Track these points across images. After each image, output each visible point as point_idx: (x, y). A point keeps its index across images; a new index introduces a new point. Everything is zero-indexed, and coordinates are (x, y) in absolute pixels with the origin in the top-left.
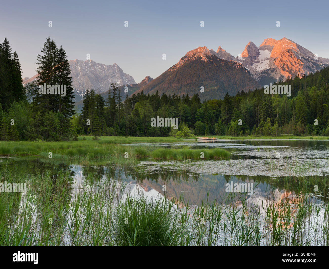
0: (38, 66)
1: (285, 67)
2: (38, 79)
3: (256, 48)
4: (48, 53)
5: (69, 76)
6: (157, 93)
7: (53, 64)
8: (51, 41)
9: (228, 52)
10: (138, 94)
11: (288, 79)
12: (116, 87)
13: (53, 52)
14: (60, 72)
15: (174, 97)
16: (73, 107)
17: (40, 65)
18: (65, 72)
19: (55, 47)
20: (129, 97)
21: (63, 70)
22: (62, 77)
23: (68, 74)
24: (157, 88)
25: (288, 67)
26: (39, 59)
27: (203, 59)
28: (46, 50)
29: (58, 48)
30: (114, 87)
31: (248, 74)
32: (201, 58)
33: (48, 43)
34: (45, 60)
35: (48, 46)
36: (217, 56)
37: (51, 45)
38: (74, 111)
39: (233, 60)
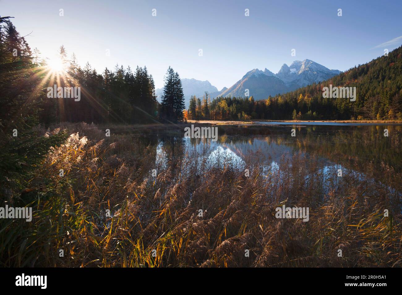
0: (164, 82)
1: (306, 77)
2: (164, 89)
3: (288, 67)
4: (169, 74)
5: (181, 88)
6: (230, 96)
7: (172, 81)
8: (171, 68)
9: (271, 71)
10: (219, 97)
11: (308, 85)
13: (172, 74)
14: (176, 85)
15: (239, 98)
16: (184, 105)
17: (165, 82)
18: (179, 85)
19: (173, 71)
20: (214, 99)
21: (178, 85)
22: (178, 89)
23: (180, 86)
24: (230, 94)
25: (308, 78)
26: (165, 78)
27: (256, 76)
28: (169, 73)
29: (175, 72)
30: (206, 94)
31: (283, 84)
32: (255, 75)
34: (168, 79)
35: (169, 70)
36: (264, 74)
37: (171, 71)
38: (185, 107)
39: (274, 75)
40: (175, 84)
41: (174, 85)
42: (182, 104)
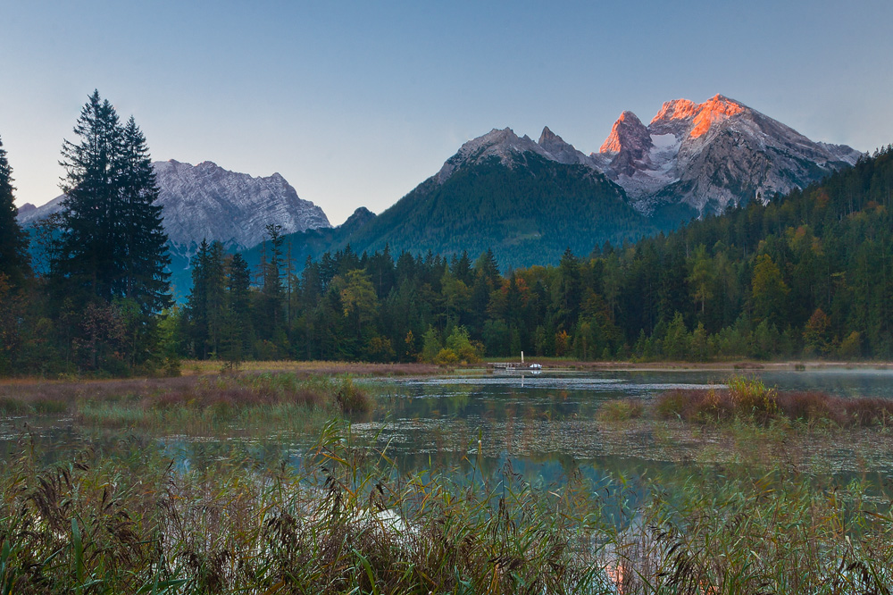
0: (64, 172)
1: (722, 174)
3: (642, 127)
4: (92, 136)
5: (155, 203)
6: (386, 250)
7: (108, 167)
8: (101, 103)
10: (337, 255)
11: (730, 208)
12: (280, 234)
13: (107, 135)
14: (127, 191)
15: (429, 262)
16: (166, 286)
17: (70, 169)
18: (142, 193)
19: (114, 120)
20: (313, 261)
21: (138, 188)
22: (137, 206)
23: (150, 198)
24: (385, 238)
25: (729, 176)
26: (67, 153)
27: (503, 162)
28: (88, 127)
29: (123, 122)
30: (275, 234)
31: (621, 198)
32: (499, 159)
33: (93, 110)
34: (85, 156)
35: (93, 116)
36: (539, 152)
37: (102, 115)
38: (169, 297)
39: (582, 162)
40: (123, 181)
41: (115, 185)
42: (158, 285)
